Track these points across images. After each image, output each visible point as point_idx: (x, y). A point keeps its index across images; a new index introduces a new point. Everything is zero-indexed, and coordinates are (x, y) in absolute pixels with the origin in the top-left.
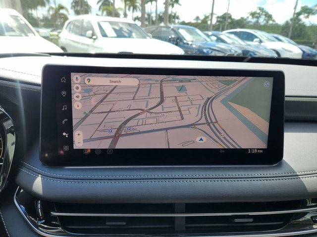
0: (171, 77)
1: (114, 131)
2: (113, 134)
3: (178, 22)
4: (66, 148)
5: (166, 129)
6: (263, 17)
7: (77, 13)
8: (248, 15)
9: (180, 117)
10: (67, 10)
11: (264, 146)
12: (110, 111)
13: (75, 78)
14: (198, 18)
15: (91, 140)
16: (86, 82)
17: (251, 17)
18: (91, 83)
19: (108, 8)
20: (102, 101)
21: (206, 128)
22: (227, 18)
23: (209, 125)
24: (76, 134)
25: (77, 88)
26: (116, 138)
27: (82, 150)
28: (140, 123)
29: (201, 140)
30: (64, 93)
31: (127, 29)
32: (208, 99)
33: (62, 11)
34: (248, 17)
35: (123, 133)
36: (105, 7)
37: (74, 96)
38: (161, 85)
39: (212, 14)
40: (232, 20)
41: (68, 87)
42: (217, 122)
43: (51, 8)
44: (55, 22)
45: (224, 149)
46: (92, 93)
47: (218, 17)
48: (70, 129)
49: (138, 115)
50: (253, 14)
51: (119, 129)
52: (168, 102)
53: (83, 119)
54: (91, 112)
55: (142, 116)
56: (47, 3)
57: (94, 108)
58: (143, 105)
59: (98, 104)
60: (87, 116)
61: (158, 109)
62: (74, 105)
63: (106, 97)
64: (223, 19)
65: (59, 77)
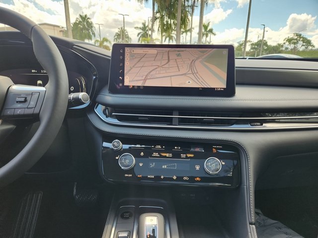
0: (174, 49)
2: (144, 78)
4: (121, 85)
5: (171, 76)
6: (301, 42)
8: (285, 41)
9: (178, 70)
11: (225, 87)
12: (143, 66)
13: (127, 49)
15: (133, 81)
16: (132, 52)
17: (287, 43)
18: (134, 52)
21: (191, 76)
22: (262, 45)
23: (193, 74)
24: (125, 77)
25: (128, 55)
26: (145, 80)
27: (128, 86)
28: (157, 73)
29: (189, 82)
30: (121, 57)
32: (193, 60)
33: (105, 43)
34: (284, 43)
35: (148, 78)
37: (126, 59)
38: (168, 53)
39: (246, 41)
40: (267, 46)
41: (123, 54)
42: (197, 73)
43: (97, 41)
45: (202, 88)
46: (134, 57)
47: (252, 44)
48: (123, 75)
49: (156, 68)
50: (290, 40)
51: (146, 76)
52: (171, 62)
53: (130, 70)
54: (133, 66)
55: (159, 69)
56: (93, 37)
57: (135, 65)
58: (159, 63)
59: (137, 62)
60: (131, 68)
61: (167, 66)
62: (126, 63)
63: (140, 60)
64: (258, 46)
65: (120, 50)
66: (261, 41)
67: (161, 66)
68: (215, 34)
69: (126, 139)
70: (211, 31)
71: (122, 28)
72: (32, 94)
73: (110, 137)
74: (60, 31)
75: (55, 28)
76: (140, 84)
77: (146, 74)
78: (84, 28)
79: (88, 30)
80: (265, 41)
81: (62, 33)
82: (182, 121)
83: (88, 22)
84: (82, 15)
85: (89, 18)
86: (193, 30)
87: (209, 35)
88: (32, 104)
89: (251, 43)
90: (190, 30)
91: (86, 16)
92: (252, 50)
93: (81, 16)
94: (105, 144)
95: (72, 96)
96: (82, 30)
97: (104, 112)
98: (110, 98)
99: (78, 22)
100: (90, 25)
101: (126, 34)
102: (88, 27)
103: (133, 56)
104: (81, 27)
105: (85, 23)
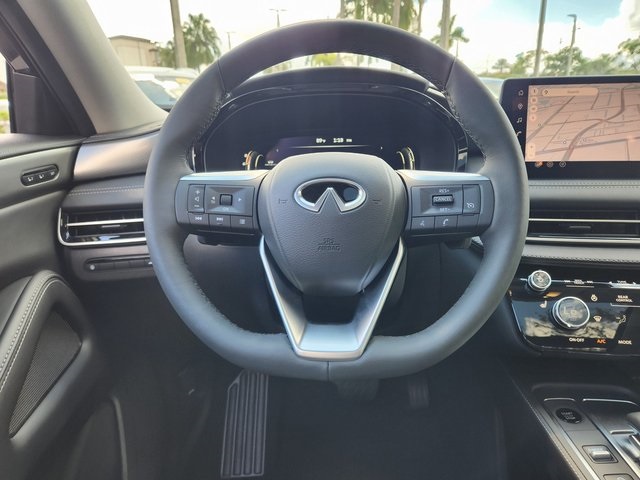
0: (634, 85)
1: (569, 143)
2: (567, 146)
5: (627, 140)
8: (621, 49)
12: (566, 122)
13: (533, 90)
14: (502, 62)
15: (544, 152)
16: (544, 93)
17: (626, 53)
18: (549, 95)
20: (558, 112)
22: (570, 60)
24: (528, 146)
25: (534, 100)
26: (570, 149)
27: (534, 163)
28: (598, 133)
30: (520, 106)
34: (619, 53)
35: (578, 144)
37: (530, 109)
38: (622, 94)
39: (538, 51)
40: (581, 61)
41: (525, 99)
46: (548, 105)
47: (549, 58)
49: (596, 125)
50: (632, 46)
51: (574, 140)
52: (629, 112)
53: (537, 131)
54: (546, 123)
55: (601, 126)
57: (549, 120)
58: (601, 115)
59: (554, 115)
60: (542, 128)
61: (619, 118)
62: (530, 118)
63: (562, 108)
64: (561, 61)
65: (517, 91)
66: (567, 50)
67: (606, 121)
68: (466, 40)
70: (459, 33)
74: (151, 51)
75: (140, 43)
76: (558, 157)
77: (573, 138)
78: (199, 42)
79: (205, 45)
80: (576, 49)
81: (153, 53)
83: (205, 28)
84: (193, 14)
85: (207, 21)
87: (455, 42)
89: (546, 55)
91: (201, 16)
92: (549, 71)
93: (191, 17)
96: (194, 45)
99: (186, 30)
100: (210, 35)
102: (206, 38)
103: (544, 102)
104: (193, 39)
105: (201, 33)
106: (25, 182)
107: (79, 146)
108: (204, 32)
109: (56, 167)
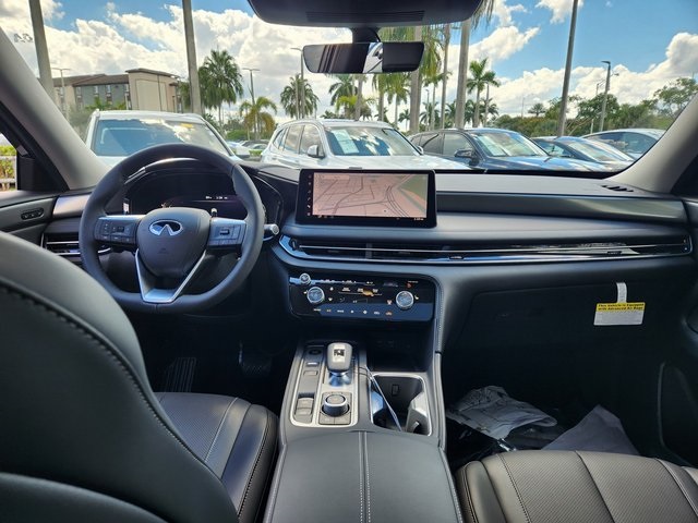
0: (368, 174)
1: (335, 205)
3: (494, 119)
4: (309, 214)
5: (365, 204)
7: (291, 111)
8: (657, 97)
9: (372, 197)
10: (274, 107)
12: (333, 194)
13: (317, 175)
14: (538, 107)
15: (322, 210)
16: (322, 177)
17: (662, 101)
19: (348, 99)
21: (388, 204)
22: (604, 105)
23: (390, 202)
24: (314, 206)
25: (317, 181)
26: (336, 209)
27: (317, 216)
28: (350, 200)
29: (385, 211)
30: (310, 183)
31: (376, 138)
32: (389, 187)
33: (263, 110)
34: (656, 101)
35: (340, 206)
36: (343, 98)
37: (315, 186)
41: (312, 180)
42: (394, 200)
43: (245, 105)
44: (250, 128)
45: (400, 217)
46: (324, 184)
47: (582, 105)
50: (667, 95)
51: (338, 204)
52: (365, 189)
53: (319, 198)
54: (323, 194)
56: (238, 96)
57: (325, 192)
58: (351, 190)
59: (328, 189)
60: (321, 196)
61: (360, 192)
62: (315, 190)
63: (331, 186)
64: (595, 108)
66: (600, 97)
68: (498, 85)
69: (315, 274)
70: (490, 77)
71: (297, 77)
72: (234, 226)
73: (297, 272)
74: (171, 85)
75: (160, 77)
76: (330, 213)
78: (220, 78)
79: (227, 82)
80: (611, 96)
81: (174, 88)
82: (376, 255)
83: (227, 66)
84: (216, 51)
85: (229, 58)
86: (448, 75)
87: (486, 85)
88: (235, 236)
89: (579, 102)
90: (443, 77)
91: (224, 53)
92: (582, 118)
93: (214, 54)
94: (292, 280)
95: (267, 226)
96: (216, 81)
97: (290, 244)
98: (297, 229)
99: (208, 66)
100: (232, 72)
101: (308, 87)
102: (229, 75)
103: (322, 182)
104: (215, 75)
105: (223, 68)
106: (23, 218)
107: (57, 197)
108: (226, 70)
109: (42, 210)
